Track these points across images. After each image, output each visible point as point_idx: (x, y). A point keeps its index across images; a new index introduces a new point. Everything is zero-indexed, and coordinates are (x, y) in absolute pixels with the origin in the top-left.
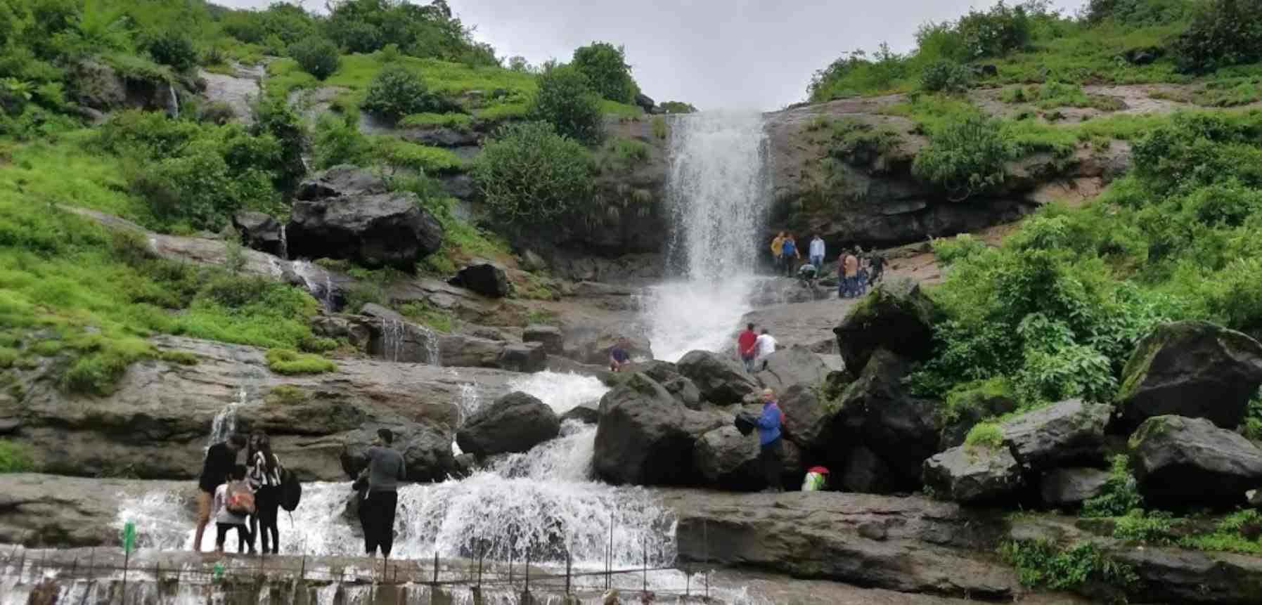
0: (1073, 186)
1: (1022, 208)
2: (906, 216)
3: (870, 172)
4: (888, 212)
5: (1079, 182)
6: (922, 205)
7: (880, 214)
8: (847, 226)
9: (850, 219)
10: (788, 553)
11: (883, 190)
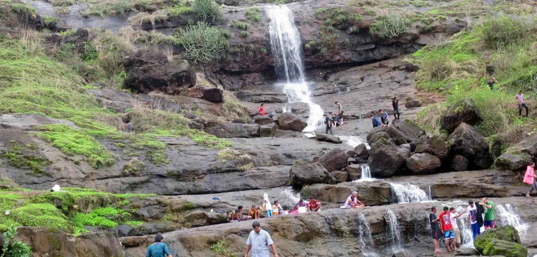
0: (434, 37)
1: (416, 47)
2: (367, 51)
3: (349, 33)
4: (358, 49)
5: (436, 34)
6: (373, 46)
7: (355, 51)
8: (342, 57)
9: (343, 54)
10: (470, 191)
11: (356, 40)
